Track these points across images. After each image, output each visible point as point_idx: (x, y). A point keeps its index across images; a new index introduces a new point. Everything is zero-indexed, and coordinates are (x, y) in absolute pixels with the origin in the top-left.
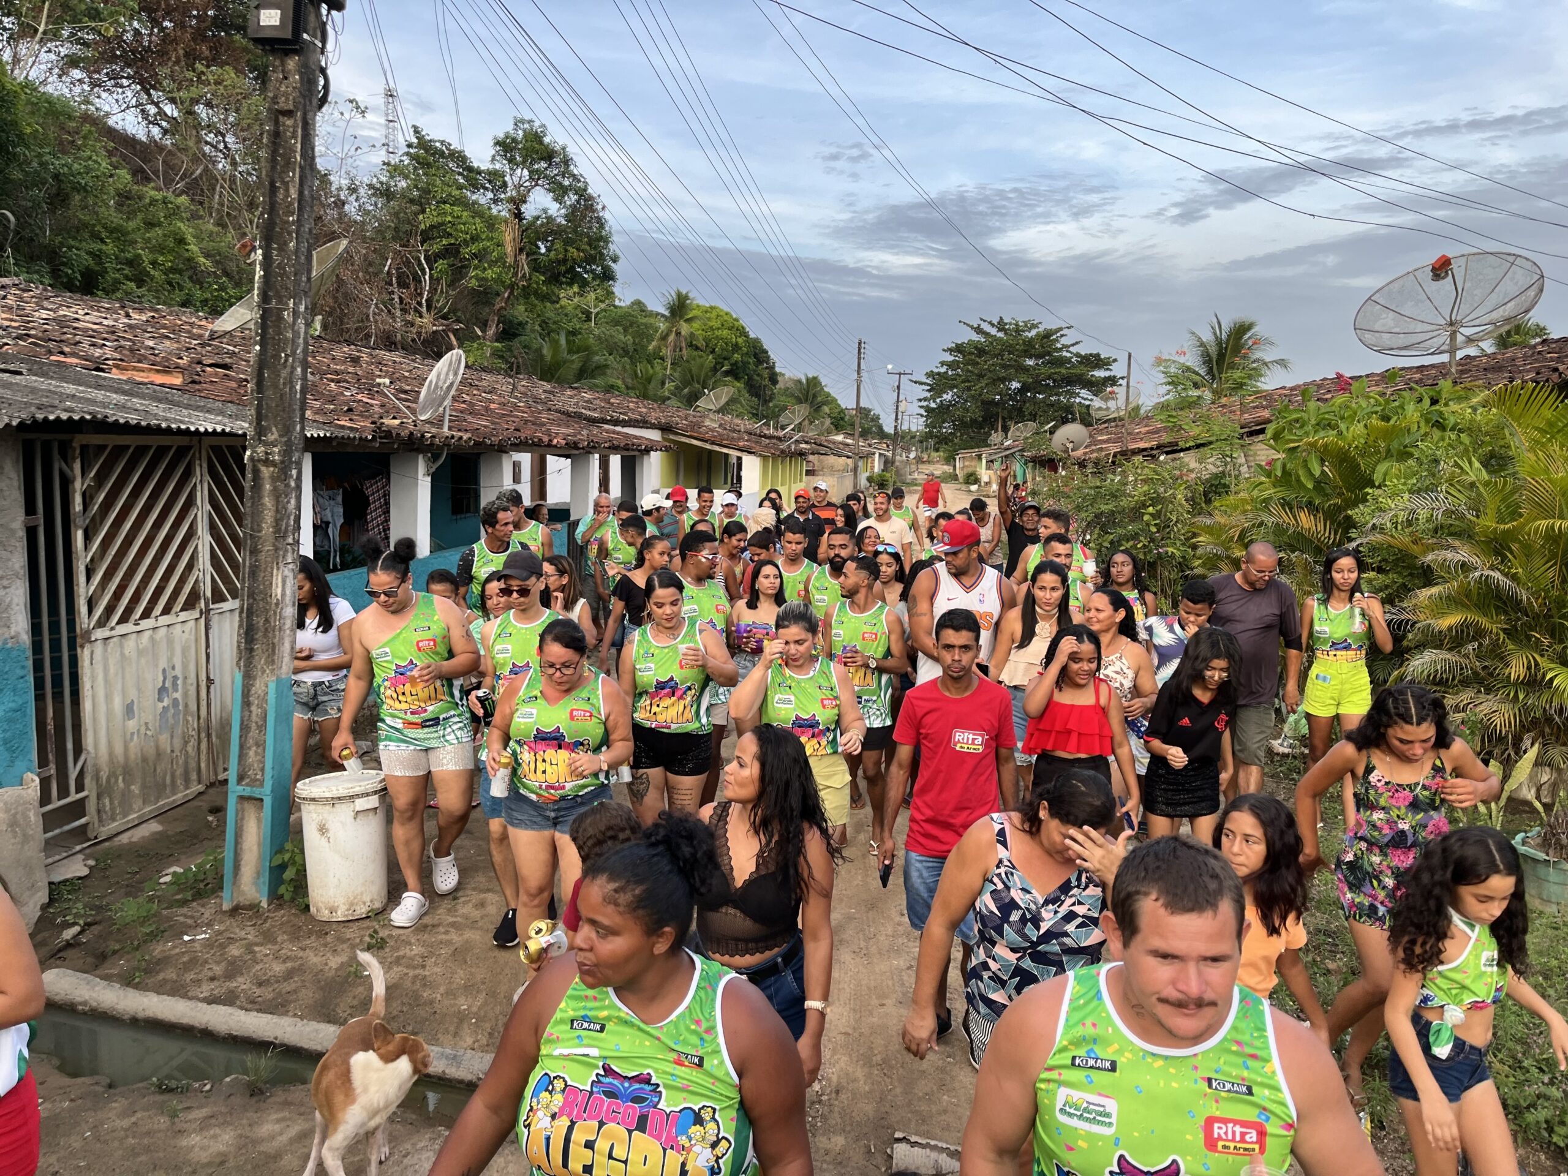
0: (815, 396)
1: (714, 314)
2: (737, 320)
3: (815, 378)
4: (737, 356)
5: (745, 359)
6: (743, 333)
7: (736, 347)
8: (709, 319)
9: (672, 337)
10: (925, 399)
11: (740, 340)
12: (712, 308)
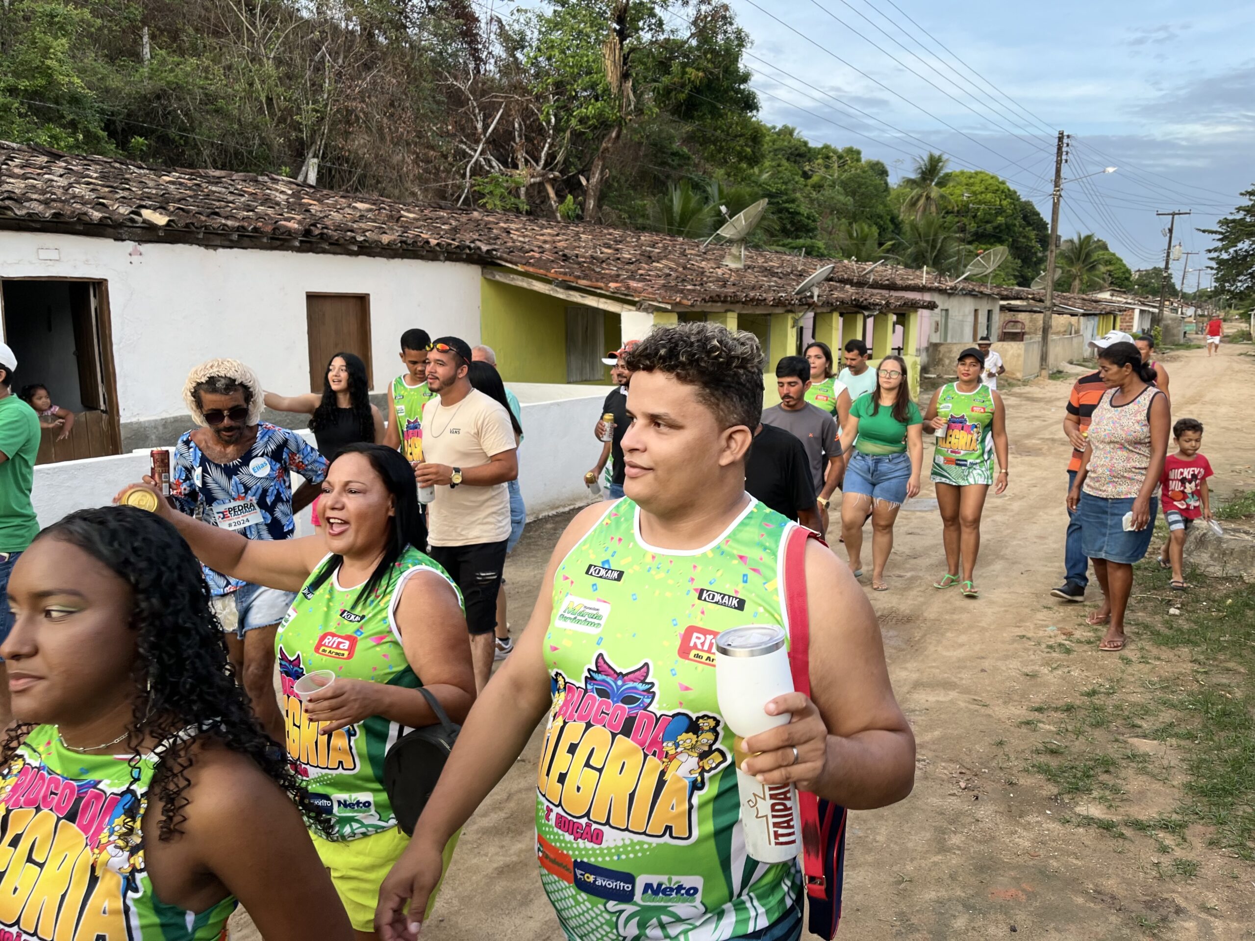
0: (1088, 255)
1: (977, 180)
2: (1003, 183)
3: (1089, 238)
4: (1001, 219)
5: (1010, 221)
6: (1011, 195)
7: (1000, 211)
8: (973, 184)
9: (922, 201)
10: (1215, 250)
11: (1004, 203)
12: (976, 173)
